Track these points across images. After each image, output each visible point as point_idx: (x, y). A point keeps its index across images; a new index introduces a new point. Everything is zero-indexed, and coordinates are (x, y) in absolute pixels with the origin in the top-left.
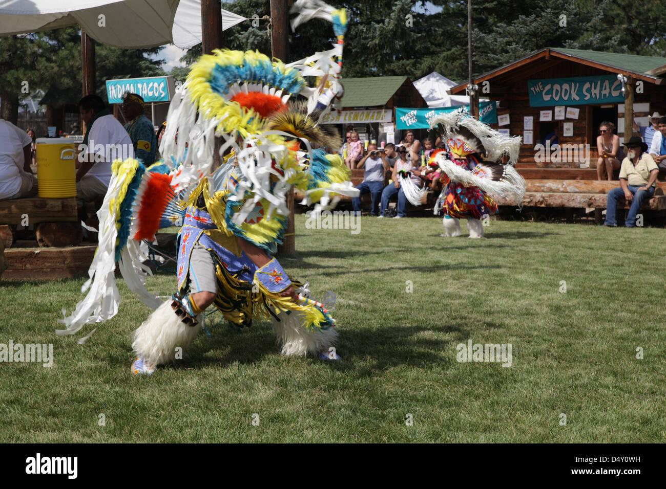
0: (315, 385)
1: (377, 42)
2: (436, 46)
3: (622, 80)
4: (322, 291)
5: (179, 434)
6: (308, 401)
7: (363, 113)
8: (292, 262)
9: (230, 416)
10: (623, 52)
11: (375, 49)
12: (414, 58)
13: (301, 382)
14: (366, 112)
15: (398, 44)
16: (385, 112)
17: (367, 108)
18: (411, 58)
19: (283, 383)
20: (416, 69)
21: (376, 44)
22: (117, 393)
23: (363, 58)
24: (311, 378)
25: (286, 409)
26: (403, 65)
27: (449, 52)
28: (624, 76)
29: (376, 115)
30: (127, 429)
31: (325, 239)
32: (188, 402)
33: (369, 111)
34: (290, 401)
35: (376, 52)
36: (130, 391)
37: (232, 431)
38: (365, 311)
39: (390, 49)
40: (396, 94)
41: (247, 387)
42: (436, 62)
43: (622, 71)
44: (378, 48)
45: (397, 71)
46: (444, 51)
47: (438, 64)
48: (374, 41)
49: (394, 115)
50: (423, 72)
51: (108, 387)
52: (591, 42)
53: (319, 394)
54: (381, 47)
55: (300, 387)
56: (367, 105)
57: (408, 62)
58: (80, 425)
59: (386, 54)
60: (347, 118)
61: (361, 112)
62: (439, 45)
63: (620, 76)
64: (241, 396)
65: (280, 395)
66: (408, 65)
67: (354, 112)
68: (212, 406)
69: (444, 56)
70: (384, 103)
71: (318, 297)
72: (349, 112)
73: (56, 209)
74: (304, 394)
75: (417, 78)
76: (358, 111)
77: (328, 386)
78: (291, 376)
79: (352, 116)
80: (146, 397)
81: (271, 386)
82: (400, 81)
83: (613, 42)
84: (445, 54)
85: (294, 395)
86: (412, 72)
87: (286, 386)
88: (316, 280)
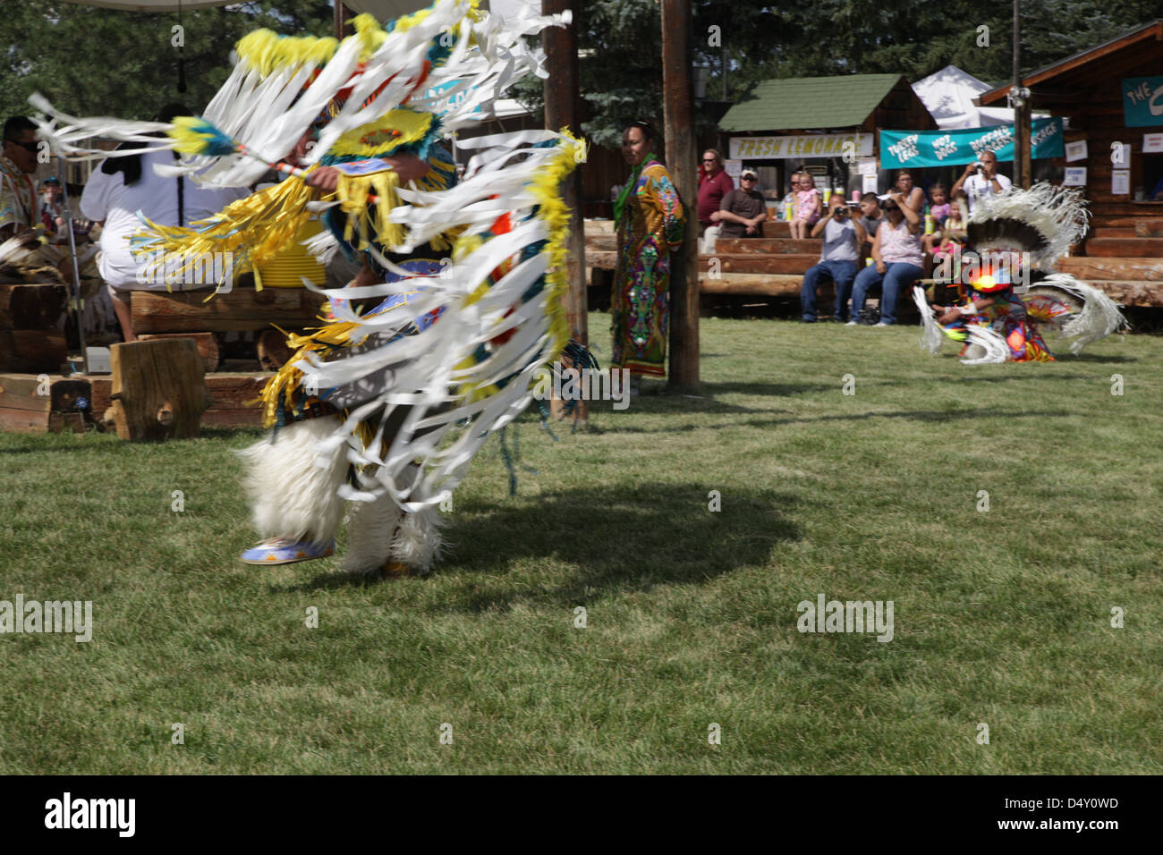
0: (736, 616)
1: (848, 13)
2: (955, 18)
4: (748, 453)
5: (500, 694)
6: (723, 644)
7: (821, 140)
8: (694, 402)
9: (588, 666)
11: (844, 26)
12: (913, 42)
13: (712, 611)
14: (826, 138)
15: (886, 16)
16: (862, 138)
17: (829, 131)
18: (909, 42)
19: (680, 612)
20: (917, 62)
21: (846, 16)
22: (394, 622)
23: (822, 43)
24: (728, 604)
25: (685, 656)
26: (894, 54)
27: (977, 31)
29: (844, 142)
30: (412, 684)
31: (752, 362)
32: (515, 641)
33: (832, 136)
34: (693, 644)
35: (845, 31)
36: (418, 620)
37: (592, 692)
38: (824, 488)
39: (872, 25)
40: (881, 105)
41: (617, 616)
42: (953, 49)
44: (849, 24)
45: (884, 64)
46: (968, 28)
47: (957, 51)
48: (843, 12)
49: (876, 144)
50: (929, 66)
51: (379, 612)
53: (742, 632)
54: (856, 21)
55: (709, 619)
56: (829, 126)
57: (903, 49)
58: (333, 675)
59: (865, 34)
60: (793, 148)
61: (817, 138)
62: (960, 18)
64: (607, 632)
65: (675, 632)
66: (903, 54)
67: (806, 137)
68: (556, 647)
69: (968, 38)
70: (860, 122)
71: (741, 462)
72: (796, 138)
73: (291, 306)
74: (716, 631)
75: (920, 77)
76: (812, 137)
77: (759, 619)
78: (693, 599)
79: (802, 144)
80: (443, 630)
81: (659, 617)
82: (887, 82)
84: (969, 33)
85: (699, 633)
86: (910, 66)
87: (685, 616)
88: (737, 433)
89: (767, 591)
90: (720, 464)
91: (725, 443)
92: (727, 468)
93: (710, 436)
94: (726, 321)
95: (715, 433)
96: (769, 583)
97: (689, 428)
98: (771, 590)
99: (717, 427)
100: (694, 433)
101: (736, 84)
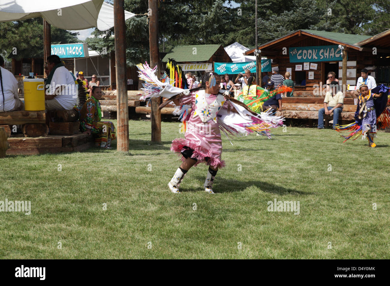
0: (178, 204)
1: (204, 25)
2: (237, 26)
3: (341, 48)
4: (178, 161)
5: (113, 225)
6: (175, 211)
7: (195, 65)
8: (160, 147)
9: (137, 217)
10: (342, 32)
11: (202, 29)
12: (224, 33)
13: (171, 203)
14: (197, 64)
15: (216, 26)
16: (208, 65)
17: (198, 62)
18: (222, 33)
19: (162, 203)
20: (225, 40)
21: (203, 26)
22: (79, 207)
23: (195, 34)
24: (176, 201)
25: (164, 214)
26: (218, 37)
27: (244, 30)
28: (342, 46)
29: (203, 66)
30: (87, 223)
31: (176, 135)
32: (115, 211)
33: (199, 64)
34: (167, 211)
35: (203, 30)
36: (86, 207)
37: (139, 224)
38: (201, 170)
39: (211, 29)
40: (214, 54)
41: (144, 205)
42: (237, 36)
43: (341, 43)
44: (204, 28)
45: (215, 41)
46: (241, 29)
47: (238, 36)
48: (202, 24)
49: (213, 66)
50: (229, 41)
51: (74, 205)
52: (324, 27)
53: (180, 209)
54: (206, 27)
55: (171, 205)
56: (198, 61)
57: (221, 36)
58: (63, 221)
59: (209, 32)
60: (186, 68)
61: (194, 64)
62: (239, 26)
63: (340, 46)
64: (142, 209)
65: (161, 209)
66: (221, 37)
67: (190, 64)
68: (127, 213)
69: (241, 33)
70: (208, 60)
71: (176, 163)
72: (187, 64)
73: (34, 117)
74: (173, 208)
75: (226, 45)
76: (192, 64)
77: (185, 205)
78: (166, 200)
79: (189, 67)
80: (93, 210)
81: (156, 205)
82: (216, 47)
83: (337, 26)
84: (242, 31)
85: (168, 209)
86: (223, 41)
87: (164, 204)
88: (174, 155)
89: (187, 197)
90: (170, 164)
91: (171, 158)
92: (172, 165)
93: (166, 156)
94: (166, 123)
95: (167, 155)
96: (187, 195)
97: (159, 154)
98: (188, 197)
99: (168, 154)
100: (161, 155)
101: (166, 46)
